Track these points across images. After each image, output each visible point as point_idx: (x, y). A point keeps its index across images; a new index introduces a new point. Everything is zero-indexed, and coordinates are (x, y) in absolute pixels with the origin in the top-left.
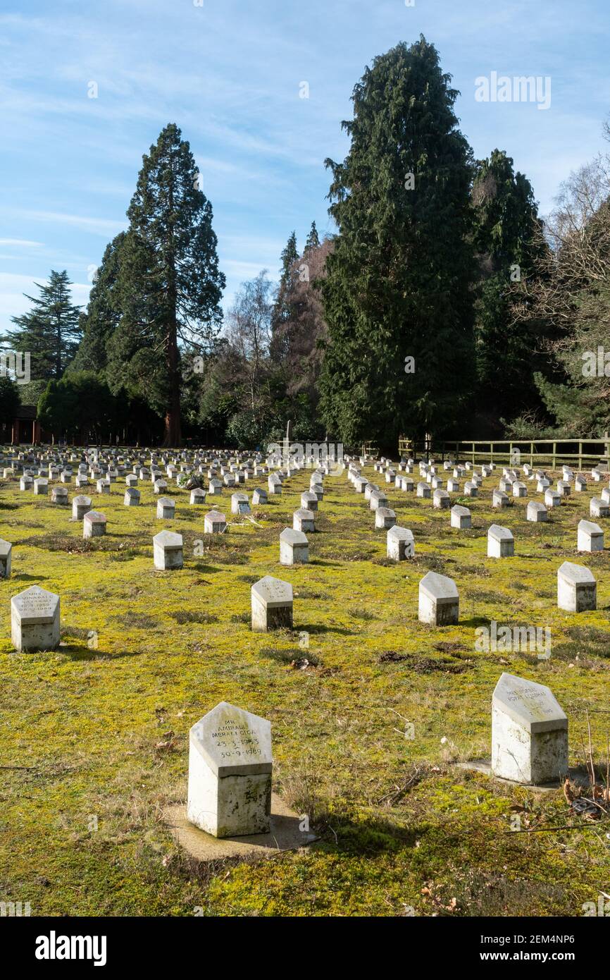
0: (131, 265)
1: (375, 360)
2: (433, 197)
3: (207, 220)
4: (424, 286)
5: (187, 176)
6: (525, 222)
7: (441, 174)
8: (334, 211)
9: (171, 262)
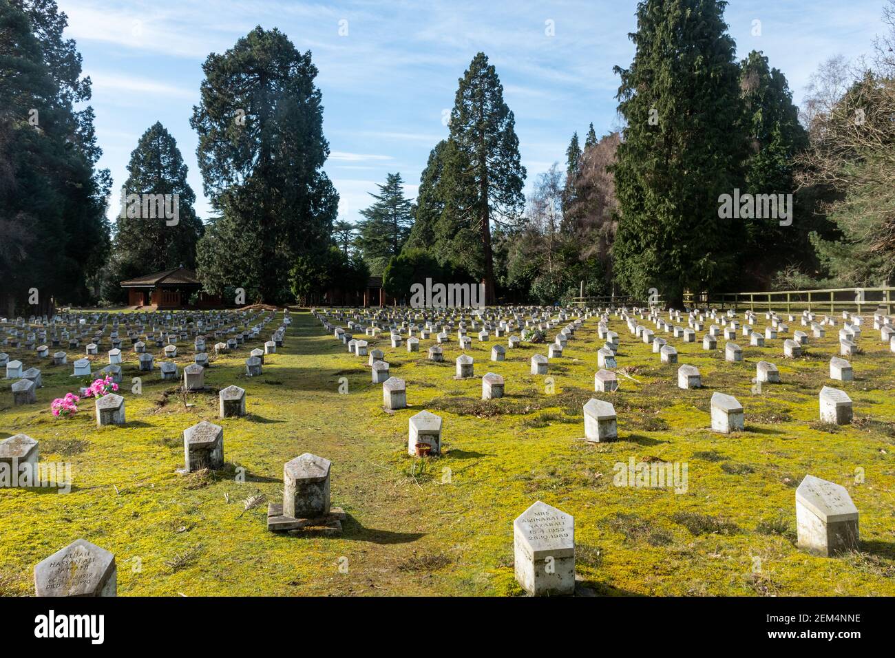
0: (452, 165)
1: (662, 228)
2: (709, 91)
3: (510, 126)
4: (702, 165)
5: (493, 93)
6: (782, 108)
7: (715, 71)
8: (623, 108)
9: (483, 160)
